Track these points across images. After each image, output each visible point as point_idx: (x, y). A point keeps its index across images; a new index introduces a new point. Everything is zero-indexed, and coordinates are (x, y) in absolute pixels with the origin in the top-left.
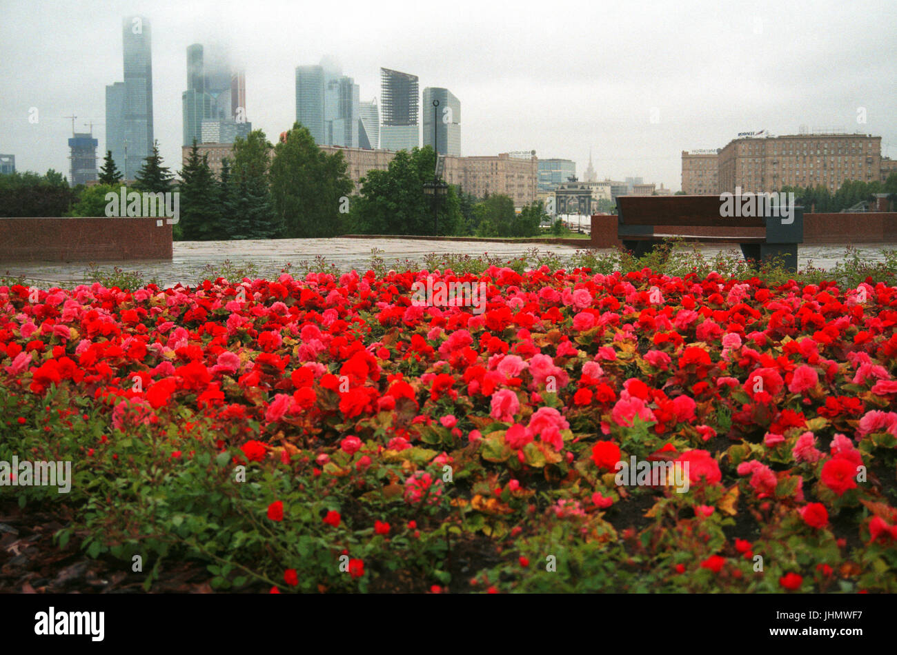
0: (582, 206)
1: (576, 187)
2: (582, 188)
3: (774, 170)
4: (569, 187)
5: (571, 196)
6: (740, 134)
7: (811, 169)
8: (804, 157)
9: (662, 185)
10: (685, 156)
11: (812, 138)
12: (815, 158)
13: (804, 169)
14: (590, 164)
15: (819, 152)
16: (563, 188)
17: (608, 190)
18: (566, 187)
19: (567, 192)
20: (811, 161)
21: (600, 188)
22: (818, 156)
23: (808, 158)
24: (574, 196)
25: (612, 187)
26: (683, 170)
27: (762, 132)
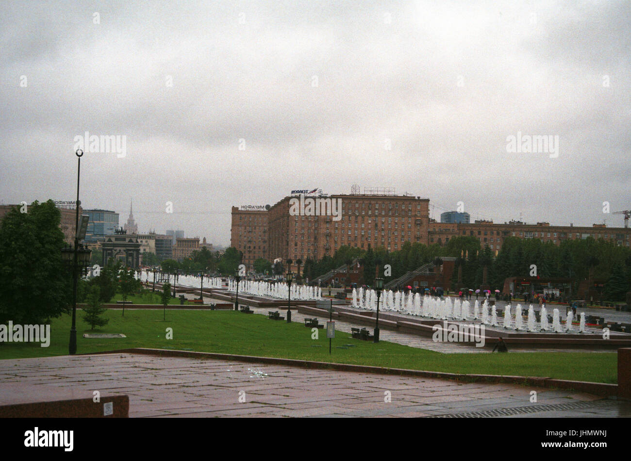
0: (130, 259)
1: (124, 240)
2: (131, 241)
3: (327, 229)
4: (116, 239)
5: (118, 249)
6: (293, 192)
7: (362, 229)
8: (357, 217)
9: (204, 239)
10: (235, 211)
11: (364, 198)
12: (366, 218)
13: (356, 229)
14: (131, 216)
15: (370, 213)
16: (110, 240)
17: (152, 243)
18: (113, 239)
19: (115, 245)
20: (363, 221)
21: (144, 241)
22: (370, 216)
23: (360, 218)
24: (122, 249)
25: (156, 240)
26: (233, 225)
27: (315, 191)
